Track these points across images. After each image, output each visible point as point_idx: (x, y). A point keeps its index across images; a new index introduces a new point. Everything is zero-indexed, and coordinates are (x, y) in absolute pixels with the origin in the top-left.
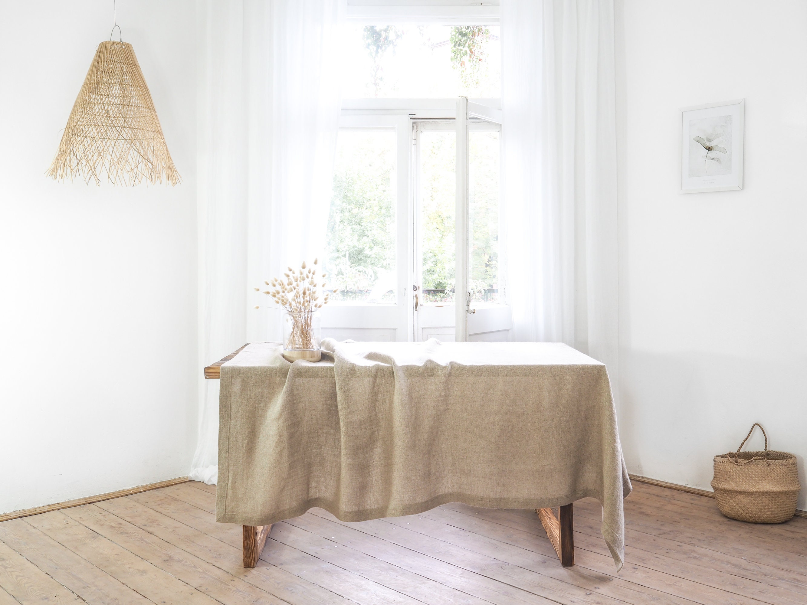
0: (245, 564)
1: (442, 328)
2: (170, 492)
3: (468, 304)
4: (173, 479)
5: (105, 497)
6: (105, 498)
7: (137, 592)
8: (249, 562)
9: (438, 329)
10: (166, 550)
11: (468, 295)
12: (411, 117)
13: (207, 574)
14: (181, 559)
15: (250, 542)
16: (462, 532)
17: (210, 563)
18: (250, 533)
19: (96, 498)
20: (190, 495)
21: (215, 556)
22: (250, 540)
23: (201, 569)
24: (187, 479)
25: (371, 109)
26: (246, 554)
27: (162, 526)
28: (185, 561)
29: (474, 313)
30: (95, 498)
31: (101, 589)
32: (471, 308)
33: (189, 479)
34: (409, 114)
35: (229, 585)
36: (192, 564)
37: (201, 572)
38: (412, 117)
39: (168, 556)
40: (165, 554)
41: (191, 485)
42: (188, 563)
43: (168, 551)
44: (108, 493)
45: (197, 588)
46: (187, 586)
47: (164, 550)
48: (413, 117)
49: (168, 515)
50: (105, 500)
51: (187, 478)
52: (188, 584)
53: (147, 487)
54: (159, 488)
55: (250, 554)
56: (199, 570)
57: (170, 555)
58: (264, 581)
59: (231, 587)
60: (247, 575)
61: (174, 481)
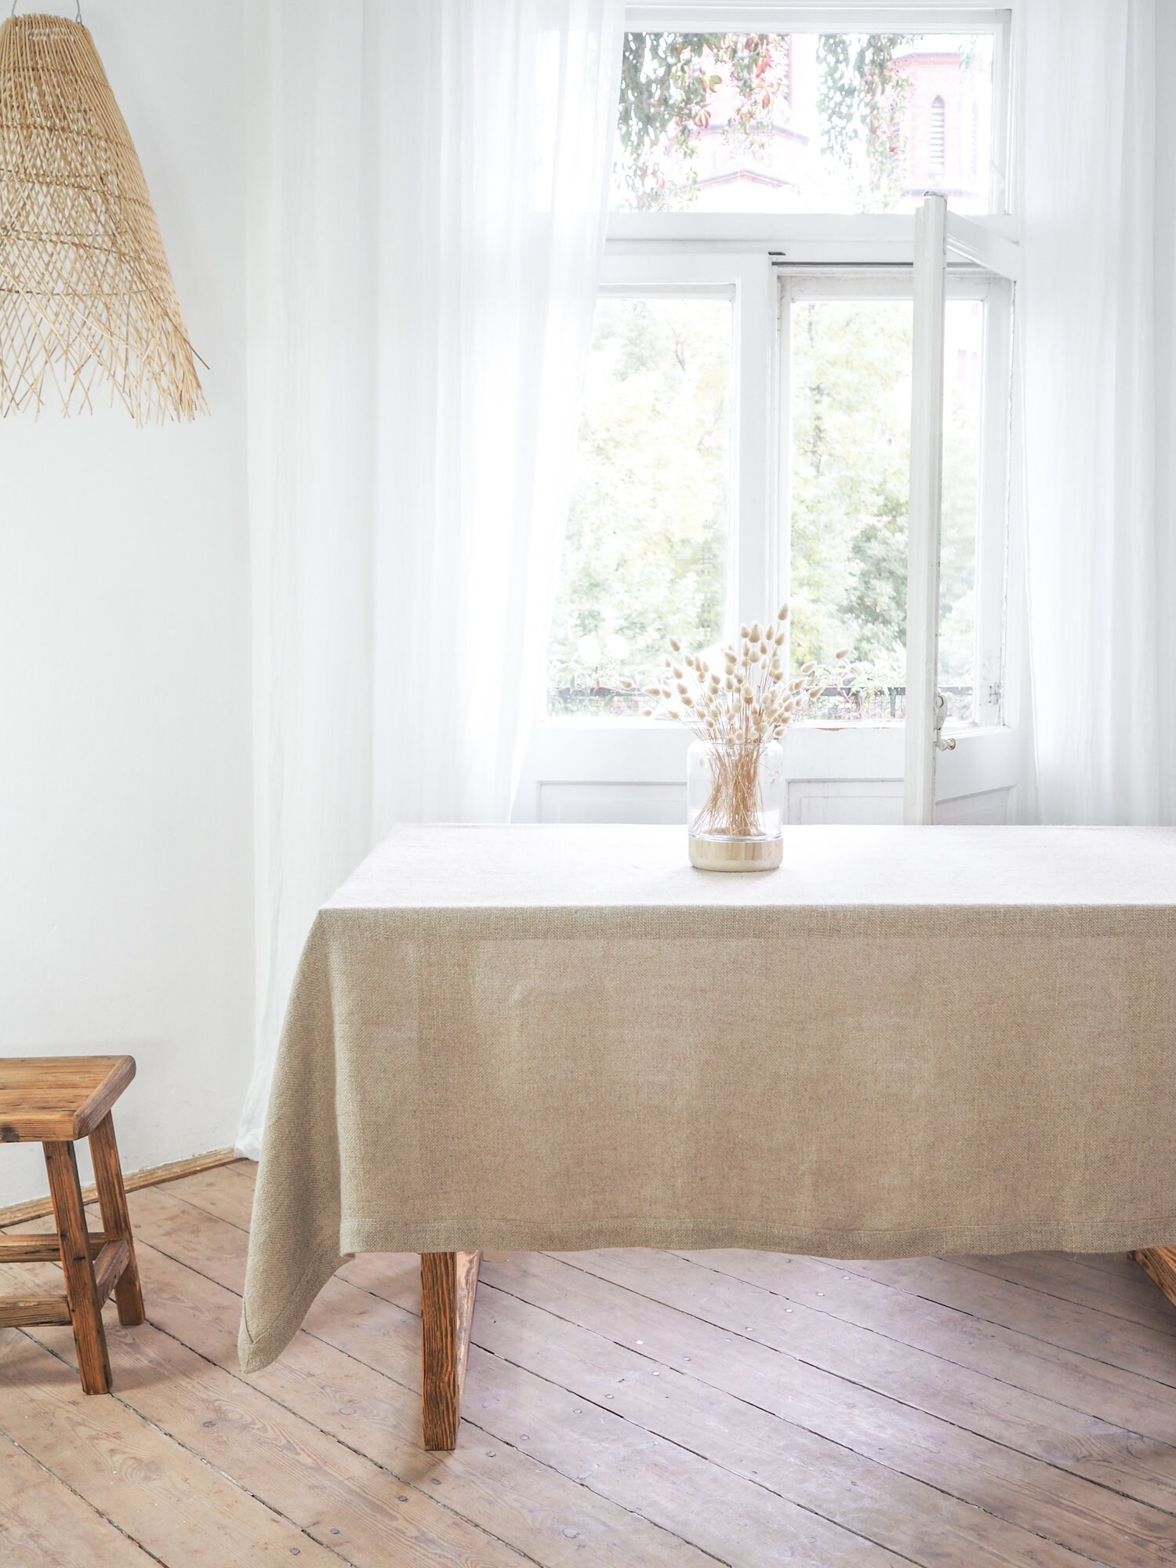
0: (427, 1442)
1: (835, 782)
2: (193, 1194)
3: (937, 724)
4: (196, 1155)
5: (31, 1210)
6: (33, 1215)
7: (140, 1547)
8: (440, 1436)
9: (826, 784)
10: (206, 1388)
11: (940, 702)
12: (774, 260)
13: (326, 1474)
14: (249, 1419)
15: (443, 1383)
16: (969, 1323)
17: (329, 1434)
18: (442, 1357)
19: (8, 1214)
20: (244, 1203)
21: (337, 1407)
22: (443, 1376)
23: (309, 1456)
24: (230, 1155)
25: (673, 240)
26: (433, 1416)
27: (184, 1302)
28: (259, 1425)
29: (953, 748)
30: (6, 1214)
31: (38, 1536)
32: (945, 736)
33: (236, 1156)
34: (770, 253)
35: (395, 1518)
36: (282, 1438)
37: (311, 1468)
38: (778, 259)
39: (211, 1406)
40: (204, 1401)
41: (242, 1172)
42: (270, 1434)
43: (209, 1390)
44: (38, 1201)
45: (308, 1530)
46: (278, 1522)
47: (200, 1387)
48: (779, 261)
49: (195, 1266)
50: (33, 1218)
51: (232, 1151)
52: (280, 1514)
53: (134, 1179)
54: (163, 1181)
55: (441, 1415)
56: (304, 1458)
57: (216, 1404)
58: (490, 1503)
59: (400, 1523)
60: (441, 1480)
61: (198, 1163)
